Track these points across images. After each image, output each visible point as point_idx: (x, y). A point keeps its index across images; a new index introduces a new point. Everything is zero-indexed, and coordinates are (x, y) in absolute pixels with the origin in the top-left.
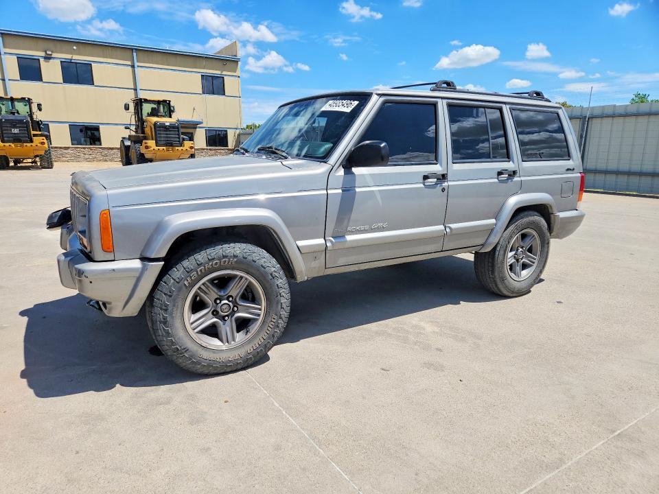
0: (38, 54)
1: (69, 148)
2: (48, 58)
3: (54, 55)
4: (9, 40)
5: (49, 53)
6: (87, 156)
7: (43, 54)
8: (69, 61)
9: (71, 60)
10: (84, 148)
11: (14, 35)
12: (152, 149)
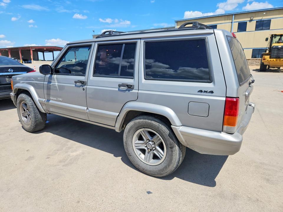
0: (246, 20)
1: (249, 59)
2: (251, 21)
3: (254, 19)
4: (237, 16)
5: (252, 18)
6: (257, 63)
7: (249, 19)
8: (260, 20)
9: (261, 19)
10: (256, 59)
11: (239, 14)
12: (266, 60)
